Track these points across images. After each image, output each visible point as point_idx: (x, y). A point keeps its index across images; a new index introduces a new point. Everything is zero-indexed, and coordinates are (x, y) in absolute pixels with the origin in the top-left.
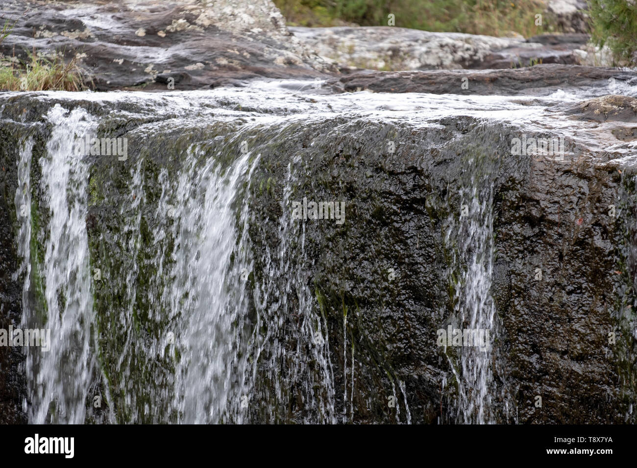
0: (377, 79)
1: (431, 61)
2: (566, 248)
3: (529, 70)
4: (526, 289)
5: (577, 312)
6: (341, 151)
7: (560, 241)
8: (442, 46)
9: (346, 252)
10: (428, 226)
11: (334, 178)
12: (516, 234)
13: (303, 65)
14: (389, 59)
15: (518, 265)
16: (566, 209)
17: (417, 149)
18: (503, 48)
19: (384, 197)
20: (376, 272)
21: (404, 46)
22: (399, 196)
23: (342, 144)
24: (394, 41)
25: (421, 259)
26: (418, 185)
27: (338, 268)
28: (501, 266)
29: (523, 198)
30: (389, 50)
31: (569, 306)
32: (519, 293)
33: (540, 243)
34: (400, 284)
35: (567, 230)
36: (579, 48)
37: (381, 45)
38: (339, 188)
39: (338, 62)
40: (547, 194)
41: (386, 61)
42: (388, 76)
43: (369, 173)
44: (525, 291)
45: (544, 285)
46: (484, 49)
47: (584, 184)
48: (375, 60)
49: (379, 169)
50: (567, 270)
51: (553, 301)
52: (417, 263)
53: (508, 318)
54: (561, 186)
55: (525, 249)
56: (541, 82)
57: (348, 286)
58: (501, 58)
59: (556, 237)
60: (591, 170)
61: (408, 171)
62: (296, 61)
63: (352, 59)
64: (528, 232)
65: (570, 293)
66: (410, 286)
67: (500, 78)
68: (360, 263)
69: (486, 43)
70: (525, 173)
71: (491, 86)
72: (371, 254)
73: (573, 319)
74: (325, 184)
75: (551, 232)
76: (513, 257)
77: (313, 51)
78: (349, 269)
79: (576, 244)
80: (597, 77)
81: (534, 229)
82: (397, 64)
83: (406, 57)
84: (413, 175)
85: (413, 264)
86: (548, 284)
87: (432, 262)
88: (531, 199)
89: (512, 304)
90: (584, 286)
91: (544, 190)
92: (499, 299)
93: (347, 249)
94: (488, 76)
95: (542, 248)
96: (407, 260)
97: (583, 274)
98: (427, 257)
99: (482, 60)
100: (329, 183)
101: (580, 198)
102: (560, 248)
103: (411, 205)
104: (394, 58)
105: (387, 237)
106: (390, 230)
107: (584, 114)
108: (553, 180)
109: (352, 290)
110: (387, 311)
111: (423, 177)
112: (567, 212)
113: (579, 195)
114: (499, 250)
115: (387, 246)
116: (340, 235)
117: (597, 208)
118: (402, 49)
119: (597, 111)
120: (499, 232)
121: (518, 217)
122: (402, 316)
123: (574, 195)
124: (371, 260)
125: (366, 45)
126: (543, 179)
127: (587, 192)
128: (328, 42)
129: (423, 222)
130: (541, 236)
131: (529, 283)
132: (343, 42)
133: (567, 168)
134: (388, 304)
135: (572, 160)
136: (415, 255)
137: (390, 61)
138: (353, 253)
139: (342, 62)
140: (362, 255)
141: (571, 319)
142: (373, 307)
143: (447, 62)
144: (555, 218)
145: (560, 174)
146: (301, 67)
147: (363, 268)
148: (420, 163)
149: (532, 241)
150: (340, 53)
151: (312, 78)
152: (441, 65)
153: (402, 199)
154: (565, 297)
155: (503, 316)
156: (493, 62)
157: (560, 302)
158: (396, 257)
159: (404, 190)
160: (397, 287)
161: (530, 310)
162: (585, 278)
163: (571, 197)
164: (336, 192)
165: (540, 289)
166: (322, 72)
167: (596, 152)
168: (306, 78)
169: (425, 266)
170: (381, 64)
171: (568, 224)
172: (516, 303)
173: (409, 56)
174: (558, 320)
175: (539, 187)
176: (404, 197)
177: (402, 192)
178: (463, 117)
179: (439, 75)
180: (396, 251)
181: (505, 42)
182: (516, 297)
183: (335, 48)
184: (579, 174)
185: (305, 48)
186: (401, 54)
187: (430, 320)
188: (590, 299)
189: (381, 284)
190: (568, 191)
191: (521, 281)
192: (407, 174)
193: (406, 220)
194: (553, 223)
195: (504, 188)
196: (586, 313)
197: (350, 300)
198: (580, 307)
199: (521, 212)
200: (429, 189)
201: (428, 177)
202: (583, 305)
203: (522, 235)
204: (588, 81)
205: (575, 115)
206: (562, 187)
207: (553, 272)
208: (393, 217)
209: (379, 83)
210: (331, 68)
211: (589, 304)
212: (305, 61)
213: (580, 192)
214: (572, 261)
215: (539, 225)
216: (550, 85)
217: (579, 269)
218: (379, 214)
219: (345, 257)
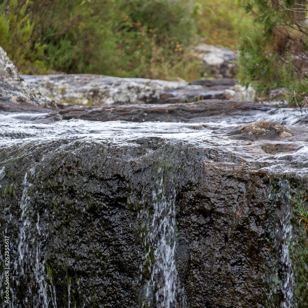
0: (86, 112)
1: (122, 99)
2: (230, 232)
3: (197, 104)
4: (201, 263)
5: (239, 278)
6: (65, 164)
7: (225, 227)
8: (129, 88)
9: (69, 237)
10: (129, 218)
11: (59, 183)
12: (193, 223)
13: (31, 102)
14: (90, 97)
15: (195, 245)
16: (229, 204)
17: (120, 161)
18: (174, 89)
19: (96, 197)
20: (91, 252)
21: (102, 88)
22: (107, 196)
23: (65, 158)
24: (94, 85)
25: (124, 242)
26: (121, 188)
27: (63, 249)
28: (183, 246)
29: (198, 196)
30: (90, 91)
31: (233, 275)
32: (196, 266)
33: (211, 229)
34: (109, 261)
35: (231, 219)
36: (228, 89)
37: (85, 87)
38: (63, 191)
39: (54, 100)
40: (215, 193)
41: (89, 99)
42: (94, 109)
43: (85, 180)
44: (200, 264)
45: (214, 259)
46: (160, 90)
47: (242, 186)
48: (81, 99)
49: (92, 177)
50: (231, 248)
51: (221, 271)
52: (121, 245)
53: (188, 284)
54: (225, 187)
55: (200, 233)
56: (206, 113)
57: (70, 262)
58: (173, 96)
59: (222, 224)
60: (247, 175)
61: (114, 178)
62: (26, 100)
63: (64, 98)
64: (202, 221)
65: (233, 265)
66: (116, 262)
67: (176, 110)
68: (80, 245)
69: (161, 85)
70: (200, 178)
71: (169, 116)
72: (87, 239)
73: (236, 284)
74: (53, 188)
75: (219, 221)
76: (191, 239)
77: (38, 92)
78: (71, 250)
79: (237, 229)
80: (246, 109)
81: (206, 219)
82: (97, 101)
83: (103, 96)
84: (117, 180)
85: (118, 246)
86: (217, 258)
87: (132, 244)
88: (204, 197)
89: (191, 274)
90: (243, 260)
91: (214, 190)
92: (182, 270)
93: (70, 236)
94: (167, 109)
95: (212, 233)
96: (113, 243)
97: (243, 251)
98: (129, 240)
99: (159, 98)
100: (56, 187)
101: (239, 196)
102: (226, 232)
103: (116, 202)
104: (95, 97)
105: (99, 226)
106: (101, 220)
107: (241, 135)
108: (220, 183)
109: (74, 265)
110: (99, 280)
111: (124, 182)
112: (230, 206)
113: (239, 194)
114: (181, 234)
115: (99, 233)
116: (64, 225)
117: (252, 203)
118: (101, 90)
119: (250, 133)
120: (181, 221)
121: (195, 210)
122: (110, 284)
123: (235, 193)
124: (87, 243)
125: (74, 88)
126: (213, 182)
127: (245, 191)
128: (46, 85)
129: (126, 215)
130: (211, 224)
131: (203, 258)
132: (57, 86)
133: (229, 174)
134: (100, 275)
135: (233, 168)
136: (120, 239)
137: (91, 99)
138: (74, 238)
139: (57, 100)
140: (80, 240)
141: (234, 284)
142: (89, 277)
143: (133, 100)
144: (222, 210)
145: (224, 178)
146: (30, 104)
147: (82, 248)
148: (123, 172)
149: (205, 228)
150: (55, 94)
151: (37, 111)
152: (129, 102)
153: (110, 198)
154: (230, 268)
155: (185, 282)
156: (167, 99)
157: (226, 272)
158: (106, 241)
159: (111, 192)
160: (106, 262)
161: (204, 278)
162: (244, 254)
163: (233, 195)
164: (61, 194)
165: (211, 262)
166: (45, 107)
167: (251, 162)
168: (34, 111)
169: (127, 246)
170: (85, 102)
171: (231, 215)
172: (194, 273)
173: (106, 96)
174: (225, 285)
175: (210, 188)
176: (111, 197)
177: (109, 193)
178: (153, 138)
179: (131, 108)
180: (106, 236)
181: (174, 85)
182: (194, 268)
183: (51, 90)
184: (238, 178)
185: (32, 90)
186: (100, 94)
187: (131, 286)
188: (247, 269)
189: (95, 261)
190: (231, 190)
191: (197, 256)
192: (113, 180)
193: (112, 214)
194: (220, 214)
195: (185, 190)
196: (245, 279)
197: (71, 273)
198: (240, 275)
199: (197, 207)
200: (129, 190)
201: (128, 182)
202: (243, 274)
203: (198, 223)
204: (240, 112)
205: (235, 135)
206: (227, 188)
207: (220, 250)
208: (103, 211)
209: (88, 114)
210: (52, 104)
211: (247, 273)
212: (32, 99)
213: (239, 192)
214: (234, 242)
215: (210, 216)
216: (212, 115)
217: (240, 247)
218: (93, 209)
219: (68, 241)
